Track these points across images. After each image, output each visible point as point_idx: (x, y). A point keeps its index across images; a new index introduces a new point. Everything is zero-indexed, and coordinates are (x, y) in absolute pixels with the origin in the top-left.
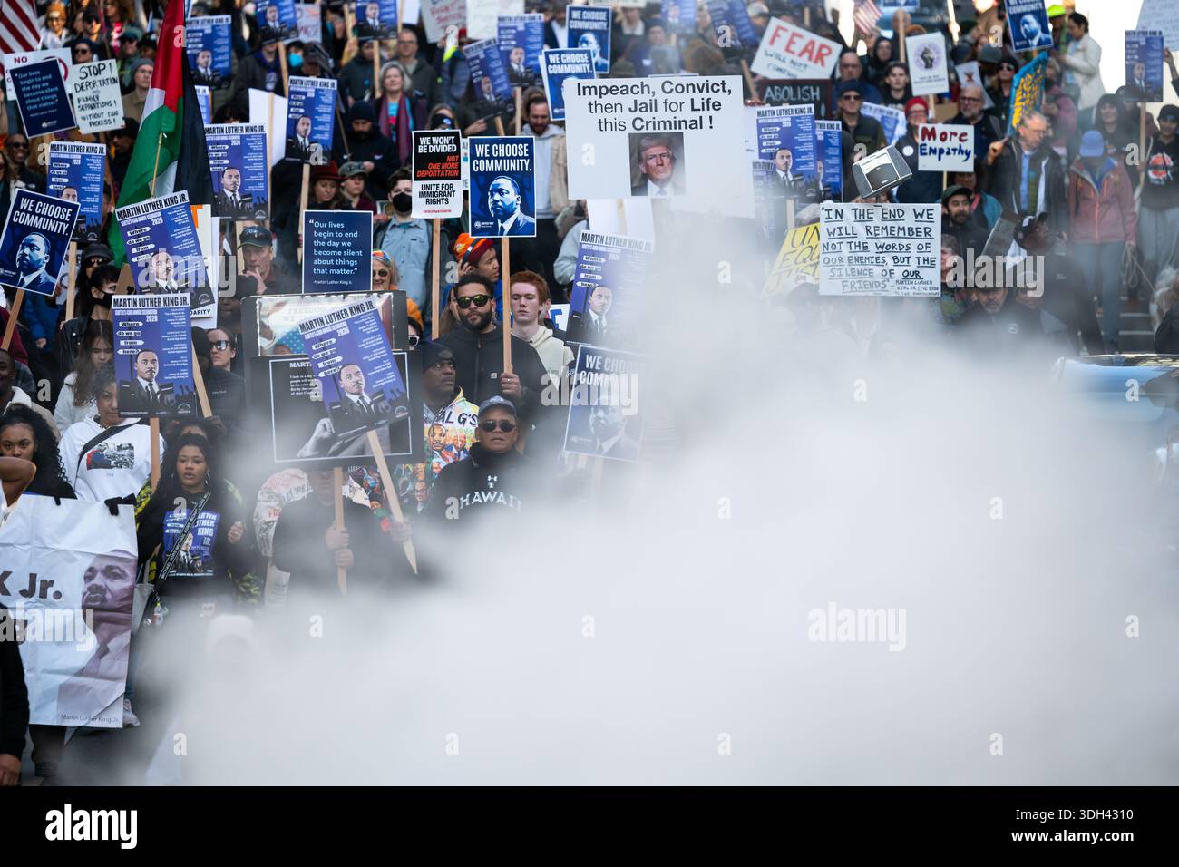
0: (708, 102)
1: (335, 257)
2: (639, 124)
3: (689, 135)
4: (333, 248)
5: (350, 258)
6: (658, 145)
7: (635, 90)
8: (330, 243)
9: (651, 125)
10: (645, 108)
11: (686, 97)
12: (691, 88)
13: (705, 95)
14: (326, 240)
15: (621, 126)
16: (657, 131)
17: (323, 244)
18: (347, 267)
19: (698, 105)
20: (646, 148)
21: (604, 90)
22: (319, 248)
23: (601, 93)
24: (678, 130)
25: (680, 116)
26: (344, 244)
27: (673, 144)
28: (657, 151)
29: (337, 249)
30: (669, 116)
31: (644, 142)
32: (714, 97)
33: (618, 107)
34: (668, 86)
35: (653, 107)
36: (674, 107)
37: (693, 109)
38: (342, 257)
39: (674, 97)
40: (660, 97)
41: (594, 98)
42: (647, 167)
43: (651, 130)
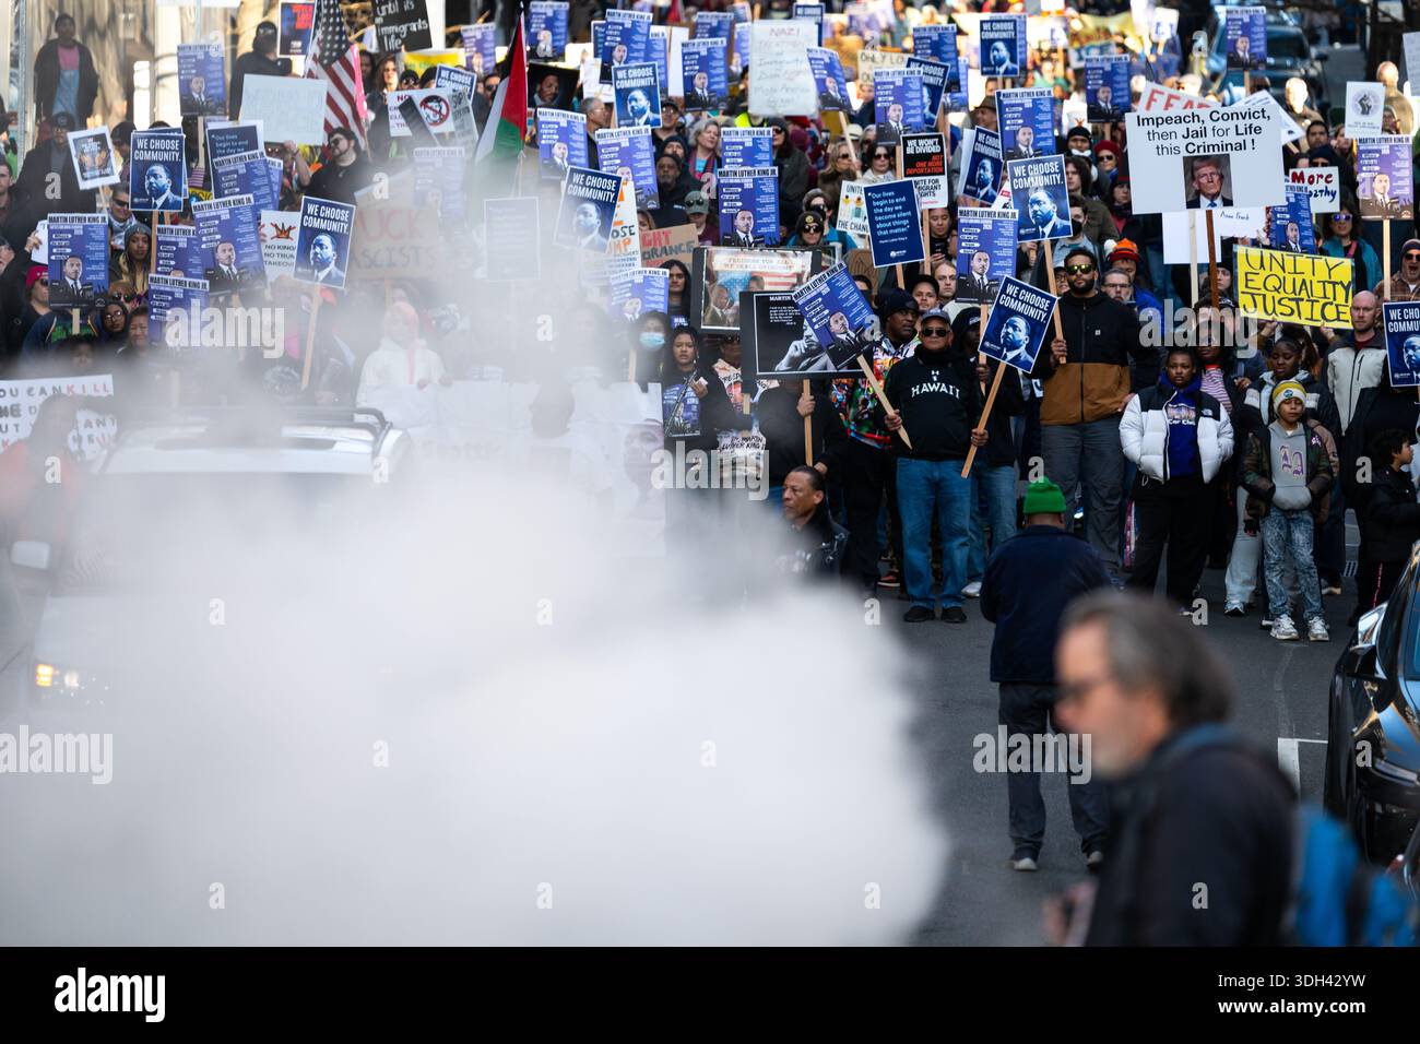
0: (1250, 127)
1: (892, 220)
2: (1191, 148)
3: (1234, 156)
4: (888, 213)
5: (902, 218)
6: (1209, 165)
7: (1187, 120)
8: (886, 209)
9: (1201, 149)
10: (1197, 134)
11: (1231, 124)
12: (1235, 116)
13: (1248, 121)
14: (883, 207)
15: (1176, 150)
16: (1207, 153)
17: (881, 210)
18: (902, 226)
19: (1241, 130)
20: (1197, 169)
21: (1160, 121)
22: (879, 215)
23: (1158, 124)
24: (1225, 152)
25: (1226, 140)
26: (896, 208)
27: (1221, 163)
28: (1207, 170)
29: (892, 213)
30: (1217, 140)
31: (1196, 164)
32: (1255, 123)
33: (1173, 134)
34: (1215, 116)
35: (1203, 133)
36: (1221, 133)
37: (1237, 134)
38: (897, 219)
39: (1221, 124)
40: (1209, 125)
41: (1152, 127)
42: (1200, 184)
43: (1202, 153)
